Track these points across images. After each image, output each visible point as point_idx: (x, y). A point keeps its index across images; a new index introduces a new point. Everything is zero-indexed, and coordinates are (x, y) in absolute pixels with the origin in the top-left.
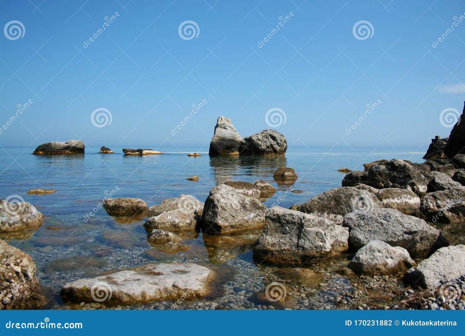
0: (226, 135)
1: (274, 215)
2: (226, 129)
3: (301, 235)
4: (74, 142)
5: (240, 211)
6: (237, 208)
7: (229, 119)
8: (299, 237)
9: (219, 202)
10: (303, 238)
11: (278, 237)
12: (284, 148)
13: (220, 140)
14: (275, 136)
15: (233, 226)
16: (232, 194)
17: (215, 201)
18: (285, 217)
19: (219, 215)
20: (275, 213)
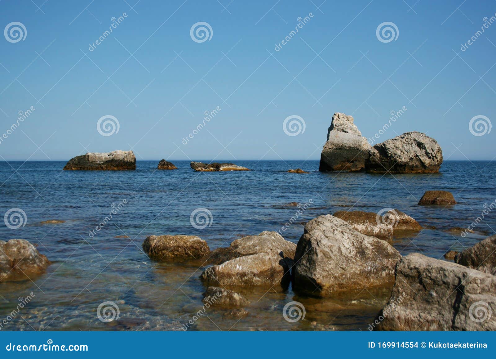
0: (345, 142)
1: (411, 269)
2: (345, 132)
3: (459, 307)
4: (121, 153)
5: (355, 259)
6: (350, 255)
7: (350, 117)
8: (456, 310)
9: (319, 243)
10: (463, 313)
11: (418, 309)
12: (438, 161)
13: (336, 149)
14: (423, 142)
15: (342, 284)
16: (342, 230)
17: (312, 241)
18: (430, 273)
19: (319, 265)
20: (412, 266)
